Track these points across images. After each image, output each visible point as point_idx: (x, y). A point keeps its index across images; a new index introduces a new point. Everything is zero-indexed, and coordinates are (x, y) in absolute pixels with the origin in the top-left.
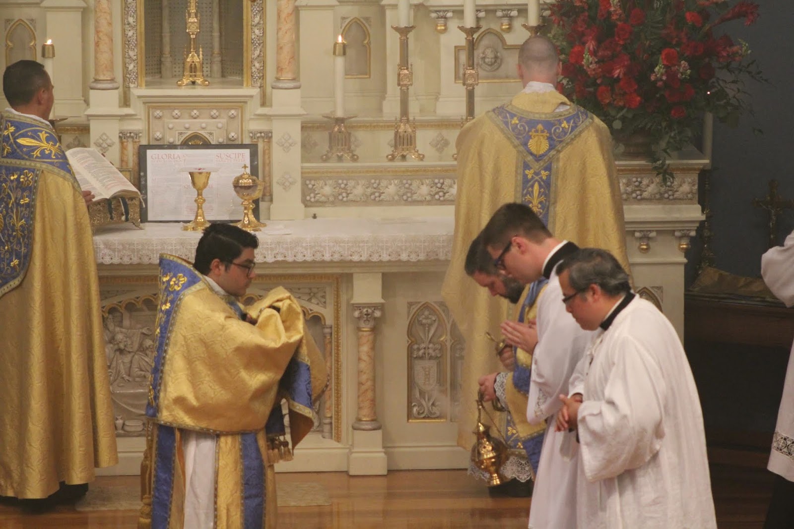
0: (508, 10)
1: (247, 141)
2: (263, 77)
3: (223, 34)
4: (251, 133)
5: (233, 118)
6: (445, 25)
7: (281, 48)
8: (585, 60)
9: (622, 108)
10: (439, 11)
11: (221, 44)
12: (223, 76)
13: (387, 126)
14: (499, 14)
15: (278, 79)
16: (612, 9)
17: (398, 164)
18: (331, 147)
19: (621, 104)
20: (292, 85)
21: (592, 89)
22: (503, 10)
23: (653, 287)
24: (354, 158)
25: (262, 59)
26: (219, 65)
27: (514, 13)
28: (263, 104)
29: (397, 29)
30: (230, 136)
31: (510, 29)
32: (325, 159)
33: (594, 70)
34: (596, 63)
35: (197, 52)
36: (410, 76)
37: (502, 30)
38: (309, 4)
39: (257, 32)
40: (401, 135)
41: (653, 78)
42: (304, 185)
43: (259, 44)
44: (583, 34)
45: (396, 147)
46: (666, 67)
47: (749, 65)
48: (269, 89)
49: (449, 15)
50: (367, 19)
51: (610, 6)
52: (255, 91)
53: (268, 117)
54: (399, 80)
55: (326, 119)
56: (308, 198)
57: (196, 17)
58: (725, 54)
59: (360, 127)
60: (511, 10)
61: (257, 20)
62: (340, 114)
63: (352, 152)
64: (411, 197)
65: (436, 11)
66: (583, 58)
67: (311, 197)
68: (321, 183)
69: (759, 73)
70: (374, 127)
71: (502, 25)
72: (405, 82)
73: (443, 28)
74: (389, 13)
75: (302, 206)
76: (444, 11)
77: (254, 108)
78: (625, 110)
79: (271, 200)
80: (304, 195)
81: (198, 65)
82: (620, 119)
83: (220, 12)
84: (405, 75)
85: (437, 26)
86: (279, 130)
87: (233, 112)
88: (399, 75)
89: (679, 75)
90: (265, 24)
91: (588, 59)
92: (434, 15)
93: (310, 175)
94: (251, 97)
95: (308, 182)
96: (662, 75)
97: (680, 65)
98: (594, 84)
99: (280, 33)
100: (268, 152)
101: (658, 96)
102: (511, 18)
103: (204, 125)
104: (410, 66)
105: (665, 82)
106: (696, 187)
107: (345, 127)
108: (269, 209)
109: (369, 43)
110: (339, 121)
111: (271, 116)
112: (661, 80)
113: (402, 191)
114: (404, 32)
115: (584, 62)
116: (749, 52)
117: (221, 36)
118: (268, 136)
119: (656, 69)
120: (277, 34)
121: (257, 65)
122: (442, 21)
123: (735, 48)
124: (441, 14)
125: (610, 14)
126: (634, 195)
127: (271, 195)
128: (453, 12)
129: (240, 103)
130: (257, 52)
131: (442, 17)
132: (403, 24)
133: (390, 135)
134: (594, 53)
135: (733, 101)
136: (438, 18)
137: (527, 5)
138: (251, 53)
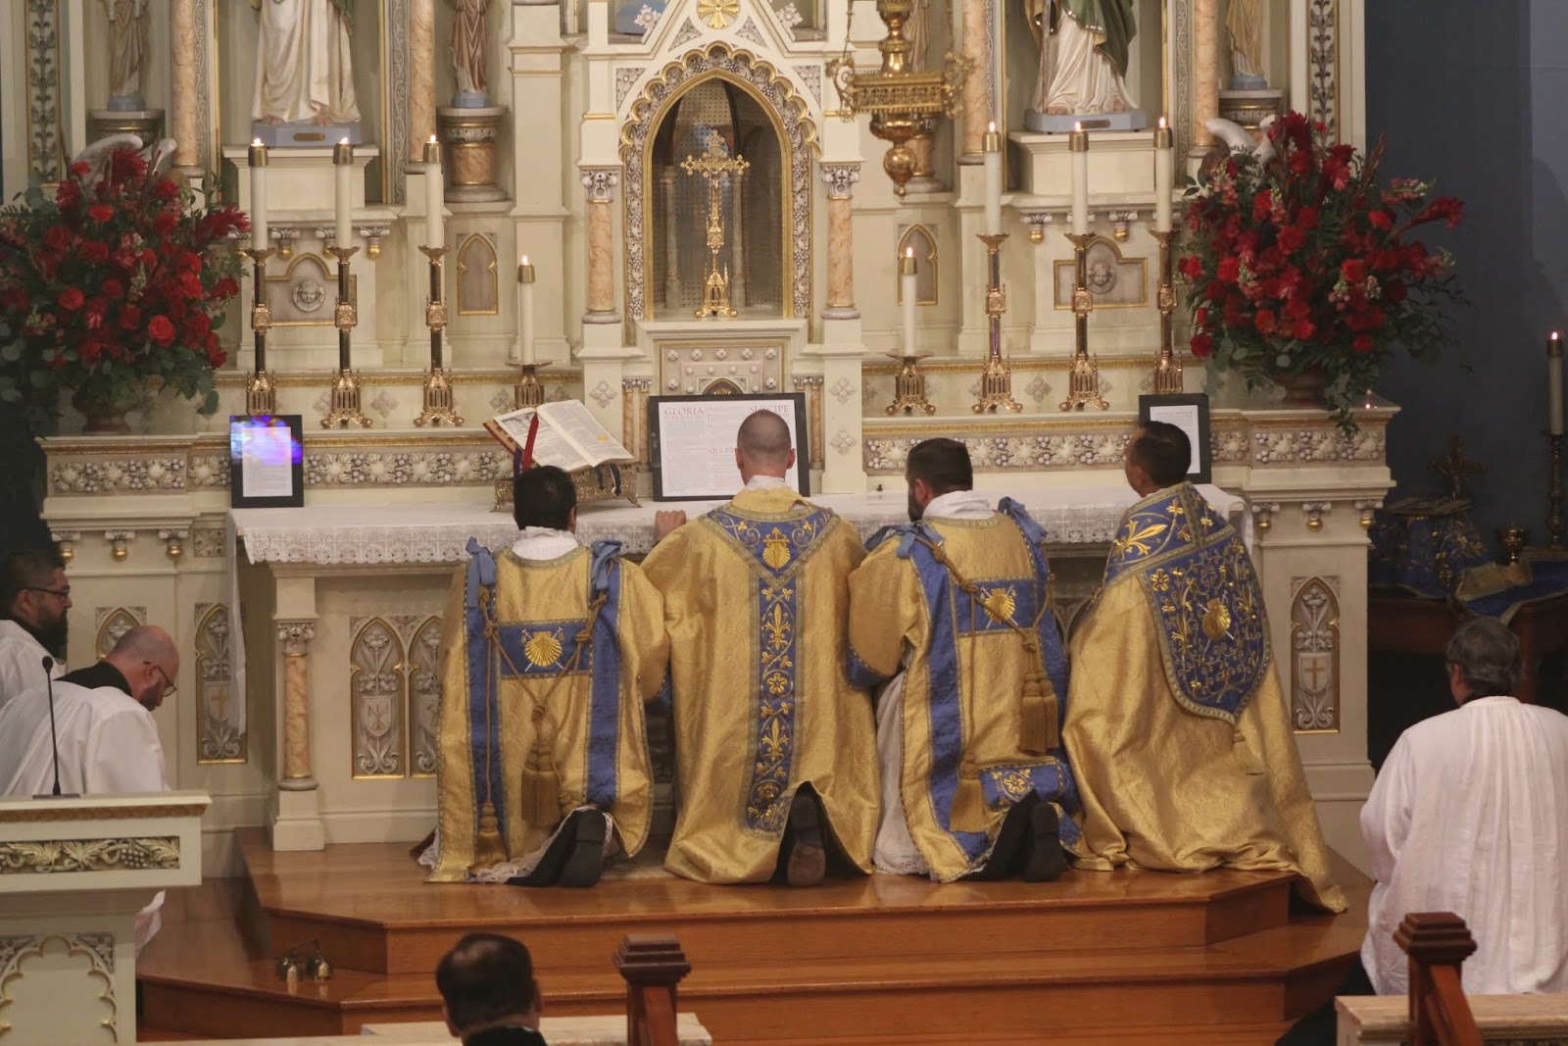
0: (1125, 212)
1: (790, 389)
2: (809, 305)
3: (747, 248)
4: (796, 378)
5: (770, 359)
6: (1042, 233)
7: (835, 265)
8: (1241, 277)
9: (1288, 340)
10: (1034, 215)
11: (744, 263)
12: (747, 303)
13: (969, 367)
14: (1113, 217)
15: (830, 307)
16: (1273, 208)
17: (987, 417)
18: (898, 396)
19: (1288, 333)
20: (849, 314)
21: (1248, 315)
22: (1118, 212)
23: (1326, 577)
24: (930, 411)
25: (808, 279)
26: (743, 290)
27: (1133, 216)
28: (810, 340)
29: (984, 238)
30: (768, 383)
31: (1126, 237)
32: (891, 411)
33: (1252, 289)
34: (1255, 279)
35: (722, 274)
36: (1002, 301)
37: (1118, 239)
38: (862, 207)
39: (801, 244)
40: (992, 378)
41: (1331, 298)
42: (866, 446)
43: (804, 261)
44: (1235, 242)
45: (984, 395)
46: (1349, 284)
47: (1447, 281)
48: (817, 320)
49: (1048, 219)
50: (933, 226)
51: (1270, 204)
52: (801, 323)
53: (819, 357)
54: (988, 305)
55: (890, 359)
56: (871, 464)
57: (720, 225)
58: (1422, 267)
59: (933, 369)
60: (1129, 212)
61: (801, 228)
62: (910, 352)
63: (926, 402)
64: (1007, 461)
65: (1030, 215)
66: (1237, 274)
67: (875, 463)
68: (888, 443)
69: (1458, 292)
70: (952, 368)
71: (1116, 231)
72: (996, 309)
73: (1039, 236)
74: (965, 218)
75: (865, 474)
76: (1041, 214)
77: (799, 345)
78: (1294, 341)
79: (823, 467)
80: (865, 461)
81: (722, 290)
82: (1286, 353)
83: (743, 219)
84: (996, 299)
85: (1031, 234)
86: (832, 373)
87: (771, 350)
88: (988, 298)
89: (1366, 295)
90: (811, 232)
91: (1245, 275)
92: (1027, 220)
93: (874, 433)
94: (797, 330)
95: (870, 443)
96: (1344, 294)
97: (1366, 282)
98: (1252, 308)
99: (834, 247)
100: (818, 403)
101: (1337, 322)
102: (1128, 222)
103: (733, 369)
104: (1001, 288)
105: (1347, 303)
106: (1383, 443)
107: (917, 370)
108: (820, 478)
109: (936, 258)
110: (909, 361)
111: (821, 355)
112: (1342, 301)
113: (996, 453)
114: (994, 242)
115: (1240, 279)
116: (1453, 263)
117: (744, 251)
118: (818, 382)
119: (1336, 287)
120: (829, 245)
121: (801, 288)
122: (1037, 227)
123: (1434, 259)
124: (1037, 218)
125: (1269, 214)
126: (1302, 455)
127: (822, 461)
128: (1054, 215)
129: (781, 339)
130: (801, 272)
131: (1038, 222)
132: (993, 230)
133: (975, 379)
134: (1251, 267)
135: (1434, 330)
136: (1033, 223)
137: (1154, 204)
138: (794, 273)
